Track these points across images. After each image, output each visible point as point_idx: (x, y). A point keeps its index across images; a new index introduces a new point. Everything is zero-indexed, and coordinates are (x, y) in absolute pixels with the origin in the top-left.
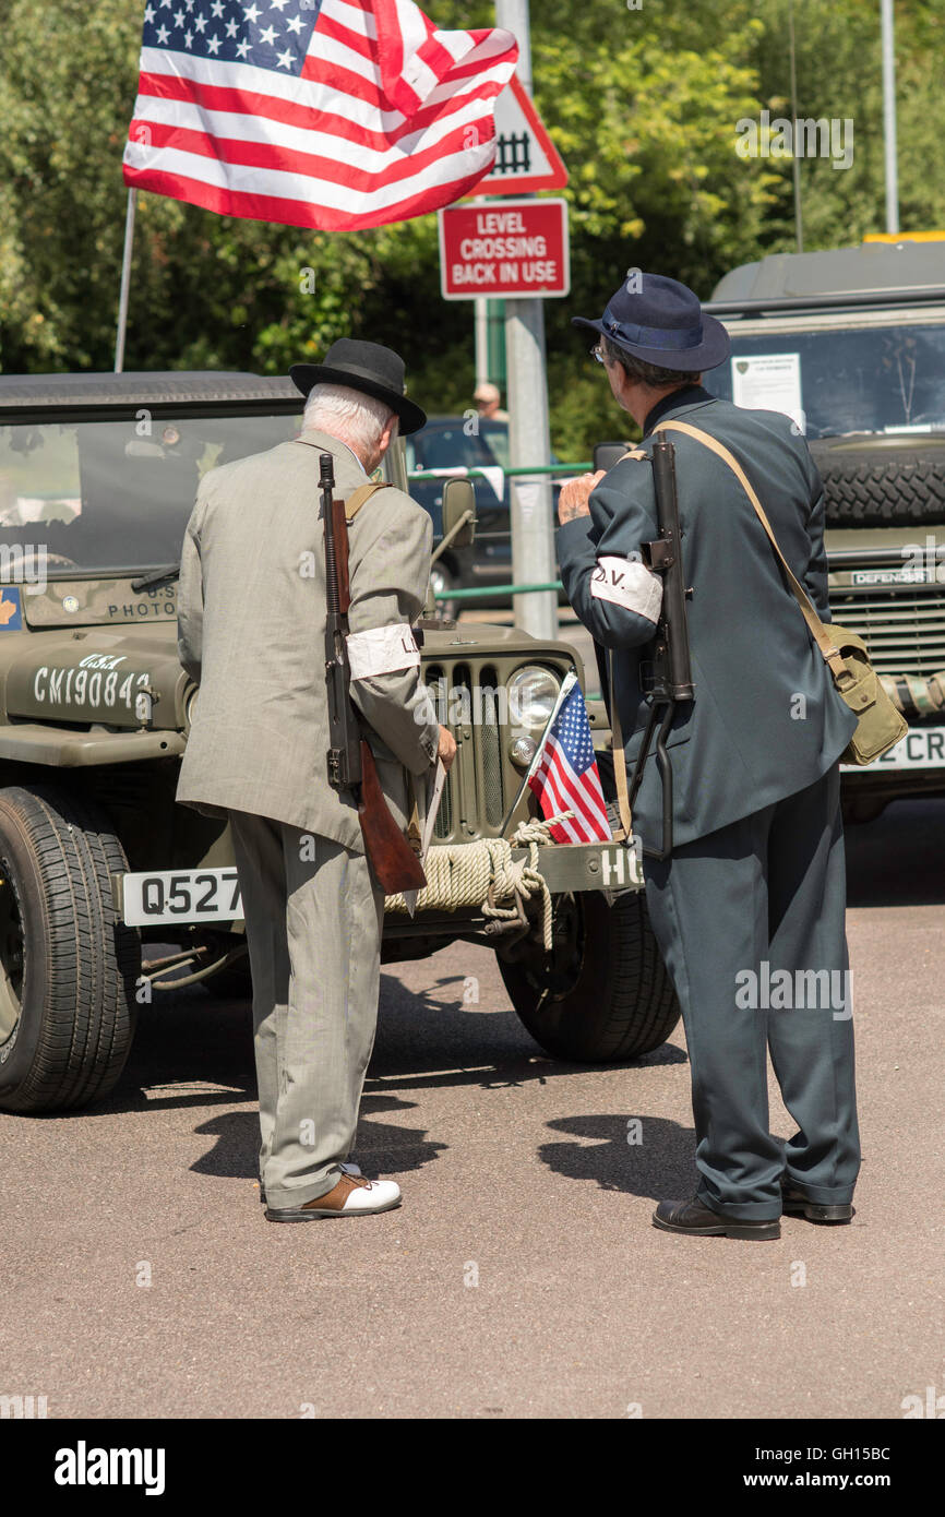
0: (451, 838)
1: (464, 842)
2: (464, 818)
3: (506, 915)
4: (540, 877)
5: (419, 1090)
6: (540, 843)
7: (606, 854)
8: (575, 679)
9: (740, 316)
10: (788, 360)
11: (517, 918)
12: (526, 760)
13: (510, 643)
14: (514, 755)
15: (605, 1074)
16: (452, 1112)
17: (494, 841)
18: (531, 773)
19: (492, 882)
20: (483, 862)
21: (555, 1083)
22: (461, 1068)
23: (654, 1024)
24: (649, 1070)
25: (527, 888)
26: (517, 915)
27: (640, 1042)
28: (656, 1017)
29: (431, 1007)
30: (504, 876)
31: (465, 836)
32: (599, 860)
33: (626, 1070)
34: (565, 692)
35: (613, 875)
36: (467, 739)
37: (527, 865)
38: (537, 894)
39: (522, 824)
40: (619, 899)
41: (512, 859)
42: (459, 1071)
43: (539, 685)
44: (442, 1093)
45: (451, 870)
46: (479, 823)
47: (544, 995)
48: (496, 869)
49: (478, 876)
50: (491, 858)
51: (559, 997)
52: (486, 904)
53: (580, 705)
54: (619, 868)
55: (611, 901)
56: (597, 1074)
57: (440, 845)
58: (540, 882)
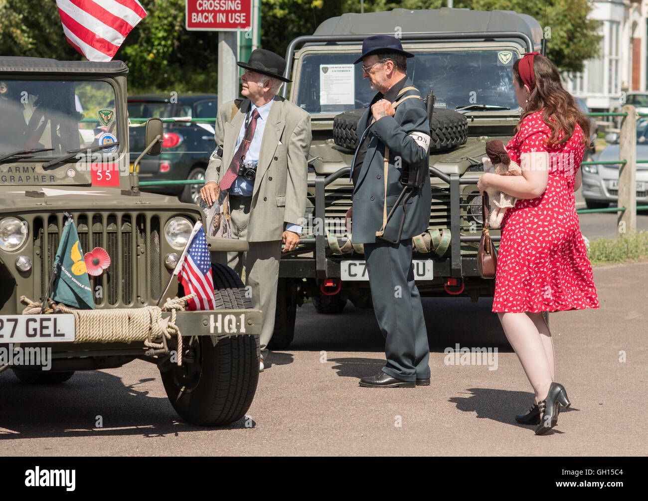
0: (131, 305)
1: (137, 307)
2: (139, 295)
3: (157, 347)
4: (176, 327)
5: (111, 436)
6: (178, 310)
7: (212, 317)
8: (201, 225)
9: (325, 43)
10: (349, 67)
11: (163, 348)
12: (172, 266)
13: (167, 204)
14: (167, 263)
15: (210, 432)
16: (124, 449)
17: (153, 307)
18: (176, 272)
19: (150, 329)
20: (146, 318)
21: (182, 435)
22: (136, 426)
23: (237, 407)
24: (233, 431)
25: (169, 333)
26: (163, 346)
27: (230, 416)
28: (238, 403)
29: (132, 394)
30: (157, 326)
31: (139, 305)
32: (208, 320)
33: (222, 431)
34: (196, 231)
35: (216, 328)
36: (143, 253)
37: (170, 320)
38: (175, 337)
39: (168, 299)
40: (221, 341)
41: (162, 317)
42: (134, 427)
43: (182, 227)
44: (122, 438)
45: (129, 321)
46: (147, 298)
47: (182, 390)
48: (153, 322)
49: (143, 325)
50: (151, 316)
51: (189, 391)
52: (147, 340)
53: (204, 238)
54: (219, 324)
55: (215, 342)
56: (206, 432)
57: (125, 308)
58: (176, 330)
